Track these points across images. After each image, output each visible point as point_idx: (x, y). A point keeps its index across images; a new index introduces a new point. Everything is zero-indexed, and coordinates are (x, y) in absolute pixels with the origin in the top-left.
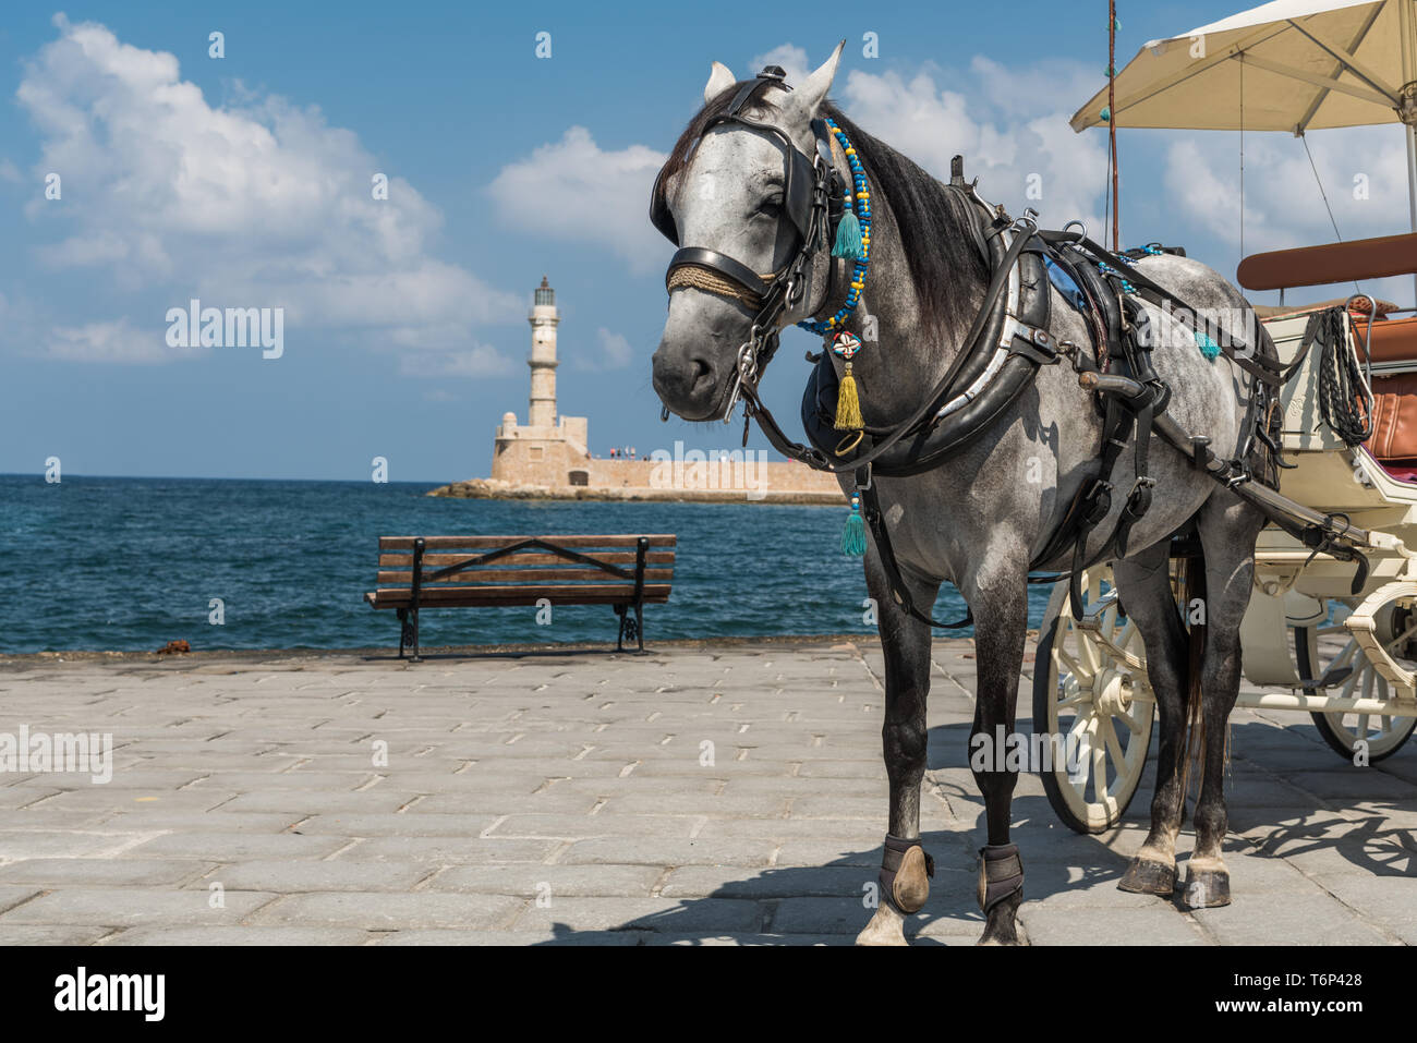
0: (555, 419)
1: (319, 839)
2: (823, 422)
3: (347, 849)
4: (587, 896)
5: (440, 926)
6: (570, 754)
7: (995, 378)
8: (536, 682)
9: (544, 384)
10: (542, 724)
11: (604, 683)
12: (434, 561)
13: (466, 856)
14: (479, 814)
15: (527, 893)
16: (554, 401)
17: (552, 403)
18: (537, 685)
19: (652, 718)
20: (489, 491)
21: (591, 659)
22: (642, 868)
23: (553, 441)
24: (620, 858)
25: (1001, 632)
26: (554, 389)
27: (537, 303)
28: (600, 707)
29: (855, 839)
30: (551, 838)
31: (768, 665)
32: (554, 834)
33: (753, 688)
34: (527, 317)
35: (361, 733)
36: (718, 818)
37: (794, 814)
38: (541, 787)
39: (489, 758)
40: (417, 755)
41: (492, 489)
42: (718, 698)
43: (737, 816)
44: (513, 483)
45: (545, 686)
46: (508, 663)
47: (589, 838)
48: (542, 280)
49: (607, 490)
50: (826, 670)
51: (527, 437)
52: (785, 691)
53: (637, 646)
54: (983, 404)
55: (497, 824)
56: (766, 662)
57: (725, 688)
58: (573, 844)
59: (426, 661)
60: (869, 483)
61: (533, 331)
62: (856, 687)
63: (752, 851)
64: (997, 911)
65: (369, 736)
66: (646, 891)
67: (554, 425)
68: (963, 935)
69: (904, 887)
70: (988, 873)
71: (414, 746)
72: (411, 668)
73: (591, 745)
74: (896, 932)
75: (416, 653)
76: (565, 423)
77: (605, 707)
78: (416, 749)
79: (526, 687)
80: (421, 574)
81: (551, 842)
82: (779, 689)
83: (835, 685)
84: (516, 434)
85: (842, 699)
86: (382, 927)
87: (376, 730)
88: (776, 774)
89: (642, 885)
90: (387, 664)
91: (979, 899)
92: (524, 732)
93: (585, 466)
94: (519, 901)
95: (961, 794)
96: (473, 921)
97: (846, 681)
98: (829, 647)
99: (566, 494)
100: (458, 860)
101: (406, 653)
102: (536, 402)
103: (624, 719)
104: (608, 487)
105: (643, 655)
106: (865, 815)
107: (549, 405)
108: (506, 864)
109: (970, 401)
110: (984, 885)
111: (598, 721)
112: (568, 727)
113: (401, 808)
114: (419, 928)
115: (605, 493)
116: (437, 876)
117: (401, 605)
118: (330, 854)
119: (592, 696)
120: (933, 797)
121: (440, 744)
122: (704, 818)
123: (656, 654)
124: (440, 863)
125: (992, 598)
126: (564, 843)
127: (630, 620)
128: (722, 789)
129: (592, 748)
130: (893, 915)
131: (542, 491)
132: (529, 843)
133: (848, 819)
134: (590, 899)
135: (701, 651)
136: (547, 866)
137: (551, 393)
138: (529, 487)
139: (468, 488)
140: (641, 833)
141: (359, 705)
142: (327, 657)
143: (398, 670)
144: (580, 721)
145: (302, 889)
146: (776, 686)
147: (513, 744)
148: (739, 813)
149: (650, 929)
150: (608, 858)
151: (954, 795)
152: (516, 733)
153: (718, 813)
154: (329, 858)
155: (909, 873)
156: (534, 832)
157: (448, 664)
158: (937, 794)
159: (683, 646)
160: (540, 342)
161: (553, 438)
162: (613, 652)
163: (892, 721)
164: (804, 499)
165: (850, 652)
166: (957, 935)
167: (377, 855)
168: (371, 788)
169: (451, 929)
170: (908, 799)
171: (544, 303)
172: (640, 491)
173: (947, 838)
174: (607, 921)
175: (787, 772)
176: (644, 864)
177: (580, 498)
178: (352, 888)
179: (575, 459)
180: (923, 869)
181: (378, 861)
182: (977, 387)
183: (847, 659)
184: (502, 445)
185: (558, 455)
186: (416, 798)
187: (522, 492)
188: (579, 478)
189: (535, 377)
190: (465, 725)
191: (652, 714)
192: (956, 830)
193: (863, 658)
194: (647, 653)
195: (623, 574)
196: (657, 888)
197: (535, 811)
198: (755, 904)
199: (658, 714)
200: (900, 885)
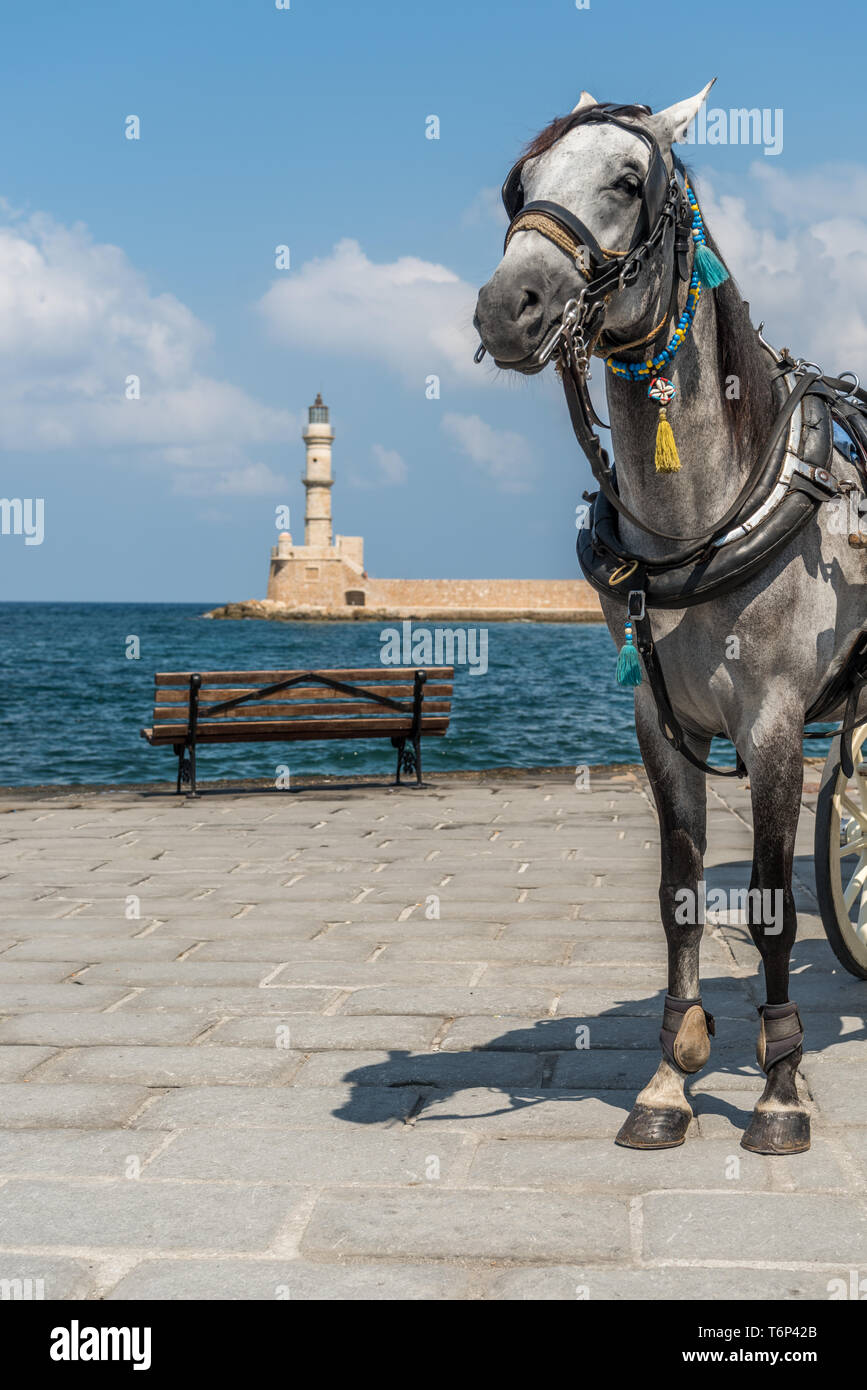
0: (330, 538)
1: (99, 990)
2: (598, 554)
3: (126, 1000)
4: (367, 1049)
5: (221, 1082)
6: (349, 897)
7: (773, 512)
8: (311, 818)
9: (319, 503)
10: (321, 864)
11: (382, 819)
12: (210, 696)
13: (245, 1007)
14: (258, 961)
15: (307, 1047)
16: (330, 520)
17: (327, 522)
18: (315, 822)
19: (430, 858)
20: (265, 612)
21: (368, 793)
22: (421, 1019)
23: (329, 560)
24: (398, 1008)
25: (778, 790)
26: (329, 507)
27: (311, 420)
28: (378, 846)
29: (636, 987)
30: (330, 987)
31: (548, 798)
32: (333, 983)
33: (532, 824)
34: (301, 436)
35: (139, 875)
36: (499, 964)
37: (574, 960)
38: (320, 932)
39: (267, 902)
40: (195, 899)
41: (268, 610)
42: (496, 835)
43: (517, 962)
44: (290, 603)
45: (323, 824)
46: (286, 798)
47: (368, 986)
48: (316, 397)
49: (384, 610)
50: (607, 804)
51: (303, 557)
52: (563, 827)
53: (415, 779)
54: (761, 536)
55: (276, 972)
56: (545, 795)
57: (504, 824)
58: (352, 993)
59: (203, 797)
60: (643, 614)
61: (307, 449)
62: (635, 822)
63: (531, 1000)
64: (777, 1070)
65: (148, 878)
66: (425, 1043)
67: (330, 544)
68: (745, 1090)
69: (685, 1048)
70: (767, 1031)
71: (192, 889)
72: (189, 804)
73: (371, 887)
74: (677, 1091)
75: (194, 787)
76: (341, 543)
77: (384, 846)
78: (195, 892)
79: (304, 825)
80: (197, 709)
81: (331, 990)
82: (558, 824)
83: (615, 820)
84: (292, 554)
85: (622, 835)
86: (163, 1083)
87: (154, 872)
88: (556, 917)
89: (422, 1037)
90: (166, 801)
91: (759, 1059)
92: (303, 874)
93: (362, 586)
94: (299, 1055)
95: (743, 937)
96: (253, 1077)
97: (627, 816)
98: (609, 778)
99: (342, 614)
100: (238, 1011)
101: (184, 788)
102: (311, 522)
103: (402, 858)
104: (384, 606)
105: (421, 788)
106: (645, 961)
107: (324, 524)
108: (286, 1016)
109: (747, 533)
110: (763, 1044)
111: (376, 861)
112: (347, 867)
113: (181, 955)
114: (200, 1084)
115: (382, 613)
116: (217, 1028)
117: (178, 741)
118: (110, 1005)
119: (370, 833)
120: (714, 940)
121: (219, 886)
122: (483, 965)
123: (435, 787)
124: (219, 1014)
125: (768, 756)
126: (344, 992)
127: (408, 753)
128: (501, 933)
129: (372, 890)
130: (674, 1075)
131: (319, 612)
132: (308, 993)
133: (628, 965)
134: (370, 1052)
135: (480, 785)
136: (326, 1017)
137: (327, 513)
138: (305, 607)
139: (244, 609)
140: (420, 982)
141: (137, 846)
142: (104, 793)
143: (176, 807)
144: (360, 861)
145: (83, 1043)
146: (555, 822)
147: (291, 887)
148: (518, 959)
149: (430, 1084)
150: (388, 1008)
151: (736, 939)
152: (294, 875)
153: (498, 959)
154: (109, 1010)
155: (690, 1035)
156: (312, 981)
157: (225, 800)
158: (719, 937)
159: (461, 778)
160: (315, 460)
161: (329, 558)
162: (392, 785)
163: (669, 882)
164: (583, 617)
165: (632, 784)
166: (737, 1090)
167: (157, 1006)
168: (151, 934)
169: (231, 1085)
170: (687, 960)
171: (318, 421)
172: (417, 610)
173: (728, 985)
174: (387, 1076)
175: (568, 915)
176: (424, 1015)
177: (356, 618)
178: (133, 1042)
179: (351, 579)
180: (704, 1028)
181: (158, 1014)
182: (754, 520)
183: (627, 791)
184: (278, 565)
185: (333, 574)
186: (195, 945)
187: (299, 613)
188: (355, 597)
189: (310, 496)
190: (244, 865)
191: (431, 852)
192: (737, 977)
193: (644, 790)
194: (425, 787)
195: (400, 707)
196: (437, 1040)
197: (315, 958)
198: (535, 1057)
199: (437, 853)
200: (681, 1046)
